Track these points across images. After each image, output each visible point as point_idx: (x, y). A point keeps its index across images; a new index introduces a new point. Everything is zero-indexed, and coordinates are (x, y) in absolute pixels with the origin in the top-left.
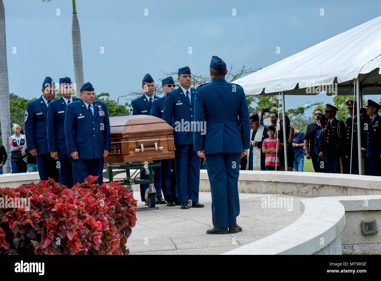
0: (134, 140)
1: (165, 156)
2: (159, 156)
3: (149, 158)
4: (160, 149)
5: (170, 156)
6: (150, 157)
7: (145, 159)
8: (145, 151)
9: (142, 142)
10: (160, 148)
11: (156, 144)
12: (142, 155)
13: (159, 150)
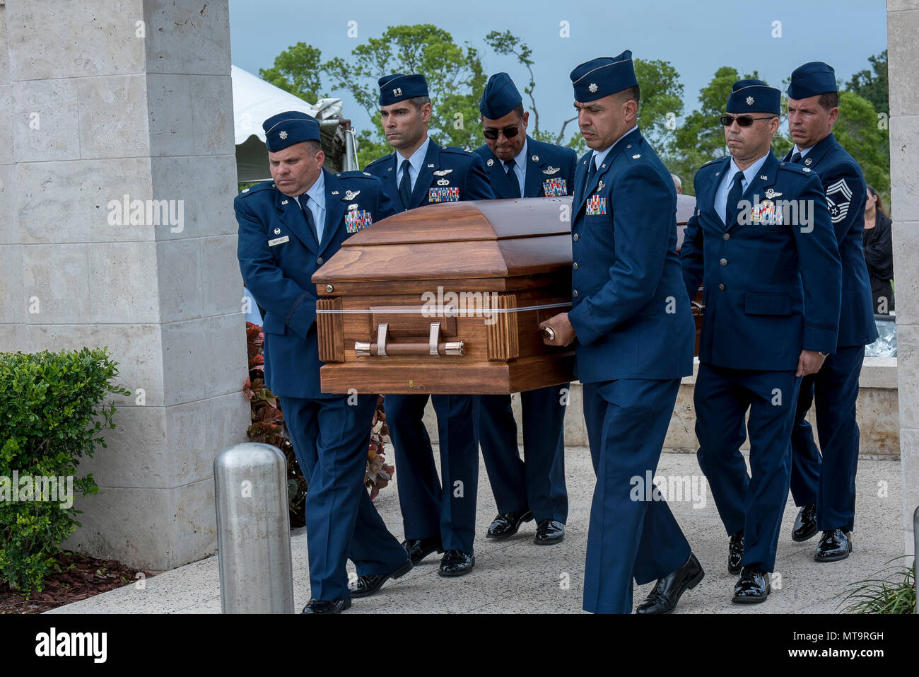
0: (361, 306)
1: (473, 381)
2: (449, 381)
3: (411, 382)
4: (448, 353)
5: (492, 382)
6: (413, 378)
7: (395, 385)
8: (390, 354)
9: (383, 319)
10: (449, 345)
11: (434, 330)
12: (384, 371)
13: (442, 354)
